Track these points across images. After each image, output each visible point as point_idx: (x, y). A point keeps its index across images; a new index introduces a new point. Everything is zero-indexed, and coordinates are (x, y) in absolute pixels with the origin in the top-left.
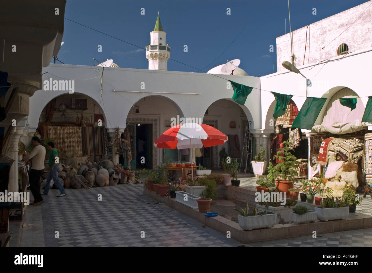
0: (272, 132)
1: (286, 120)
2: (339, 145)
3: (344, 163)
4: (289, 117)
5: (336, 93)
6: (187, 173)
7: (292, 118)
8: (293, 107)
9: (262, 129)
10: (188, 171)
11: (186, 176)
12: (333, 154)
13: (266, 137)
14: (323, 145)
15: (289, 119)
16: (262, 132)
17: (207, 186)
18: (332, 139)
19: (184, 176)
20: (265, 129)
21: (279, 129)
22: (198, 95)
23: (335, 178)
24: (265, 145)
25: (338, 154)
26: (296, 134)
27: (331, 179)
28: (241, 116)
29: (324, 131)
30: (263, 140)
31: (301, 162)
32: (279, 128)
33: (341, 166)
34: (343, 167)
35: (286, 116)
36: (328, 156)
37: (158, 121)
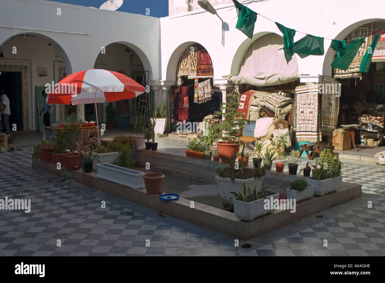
0: (173, 84)
1: (192, 70)
2: (263, 99)
3: (274, 119)
4: (196, 67)
5: (258, 39)
6: (89, 135)
7: (200, 68)
8: (200, 55)
9: (161, 80)
10: (91, 133)
11: (88, 139)
12: (256, 109)
13: (167, 89)
14: (244, 100)
15: (196, 68)
16: (162, 84)
17: (121, 152)
18: (252, 93)
19: (85, 139)
20: (165, 80)
21: (182, 81)
22: (87, 35)
23: (266, 137)
24: (165, 100)
25: (262, 109)
26: (207, 86)
27: (262, 138)
28: (129, 65)
29: (244, 83)
30: (163, 93)
31: (213, 118)
32: (181, 79)
33: (272, 123)
34: (273, 124)
35: (192, 66)
36: (250, 111)
37: (29, 68)
